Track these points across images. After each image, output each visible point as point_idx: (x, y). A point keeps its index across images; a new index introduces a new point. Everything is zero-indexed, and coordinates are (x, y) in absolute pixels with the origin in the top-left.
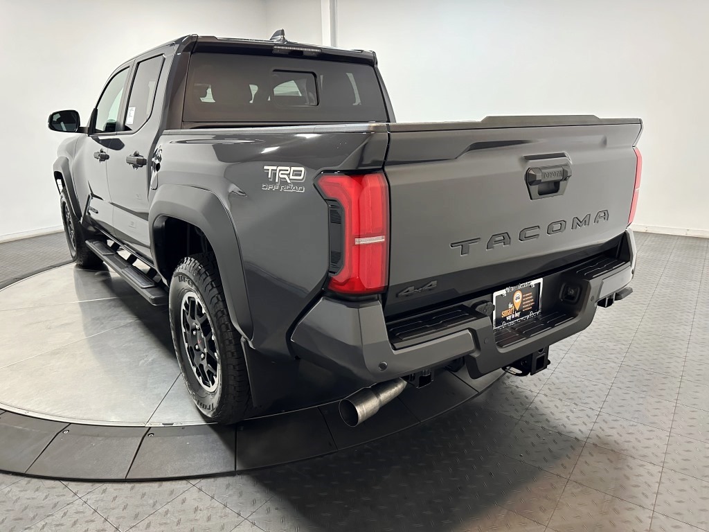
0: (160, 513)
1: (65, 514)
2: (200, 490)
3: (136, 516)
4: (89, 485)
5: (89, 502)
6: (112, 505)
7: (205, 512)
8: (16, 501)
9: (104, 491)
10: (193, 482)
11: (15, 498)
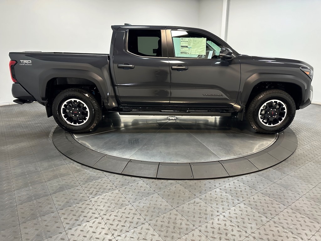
0: (130, 186)
1: (102, 180)
2: (144, 181)
3: (122, 185)
4: (110, 173)
5: (109, 178)
6: (116, 180)
7: (144, 188)
8: (88, 174)
9: (114, 176)
10: (142, 179)
11: (88, 173)
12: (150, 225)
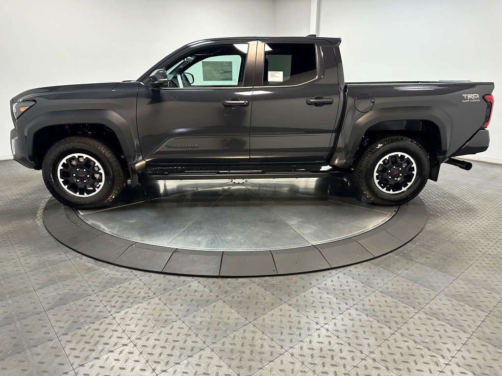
0: (177, 290)
1: (130, 284)
2: (199, 282)
3: (165, 290)
4: (143, 272)
5: (142, 280)
6: (153, 283)
7: (200, 293)
8: (107, 275)
9: (150, 276)
10: (196, 278)
12: (212, 350)
